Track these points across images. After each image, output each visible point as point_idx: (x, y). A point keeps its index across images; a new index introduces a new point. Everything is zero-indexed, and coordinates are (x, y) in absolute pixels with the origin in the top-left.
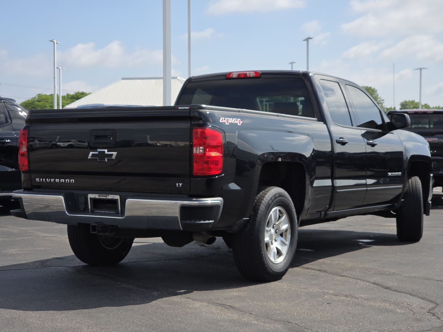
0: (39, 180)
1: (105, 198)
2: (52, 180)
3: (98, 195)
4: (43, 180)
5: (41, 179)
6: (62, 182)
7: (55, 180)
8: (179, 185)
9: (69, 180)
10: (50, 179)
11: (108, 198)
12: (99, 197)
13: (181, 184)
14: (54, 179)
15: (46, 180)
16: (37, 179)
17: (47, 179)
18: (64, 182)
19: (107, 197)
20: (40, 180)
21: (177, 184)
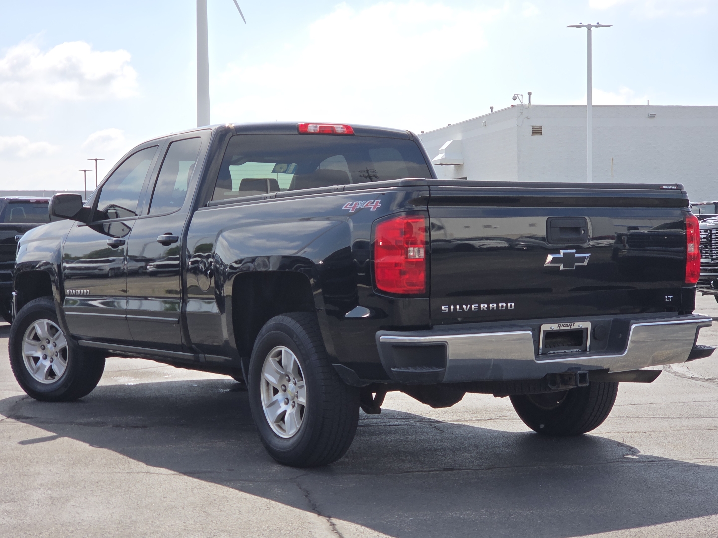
0: (447, 310)
1: (569, 328)
2: (473, 306)
3: (558, 324)
4: (455, 308)
5: (452, 307)
6: (493, 308)
7: (479, 307)
8: (668, 299)
9: (504, 305)
10: (469, 306)
11: (573, 328)
12: (559, 329)
13: (670, 297)
14: (477, 305)
15: (461, 308)
16: (443, 308)
17: (464, 307)
18: (495, 309)
19: (572, 326)
20: (450, 308)
21: (666, 297)
